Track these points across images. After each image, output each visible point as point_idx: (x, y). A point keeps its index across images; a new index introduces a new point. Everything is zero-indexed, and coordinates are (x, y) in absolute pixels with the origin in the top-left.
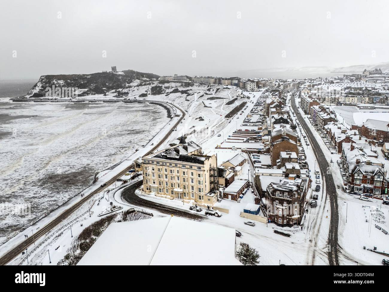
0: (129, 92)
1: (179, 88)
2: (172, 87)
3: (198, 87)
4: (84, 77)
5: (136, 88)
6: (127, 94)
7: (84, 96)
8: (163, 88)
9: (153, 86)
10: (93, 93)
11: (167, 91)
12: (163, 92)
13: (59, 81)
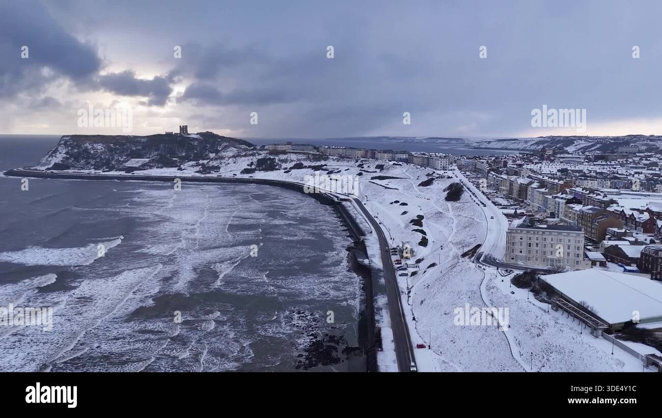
0: (220, 165)
1: (303, 162)
2: (292, 161)
3: (336, 161)
4: (136, 140)
5: (231, 159)
6: (217, 168)
7: (145, 170)
8: (277, 161)
9: (260, 157)
10: (159, 165)
11: (284, 165)
12: (277, 167)
13: (95, 145)
